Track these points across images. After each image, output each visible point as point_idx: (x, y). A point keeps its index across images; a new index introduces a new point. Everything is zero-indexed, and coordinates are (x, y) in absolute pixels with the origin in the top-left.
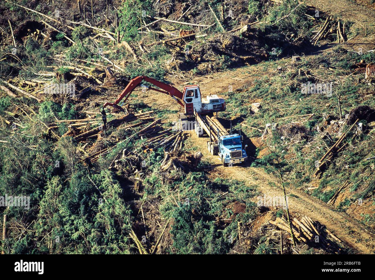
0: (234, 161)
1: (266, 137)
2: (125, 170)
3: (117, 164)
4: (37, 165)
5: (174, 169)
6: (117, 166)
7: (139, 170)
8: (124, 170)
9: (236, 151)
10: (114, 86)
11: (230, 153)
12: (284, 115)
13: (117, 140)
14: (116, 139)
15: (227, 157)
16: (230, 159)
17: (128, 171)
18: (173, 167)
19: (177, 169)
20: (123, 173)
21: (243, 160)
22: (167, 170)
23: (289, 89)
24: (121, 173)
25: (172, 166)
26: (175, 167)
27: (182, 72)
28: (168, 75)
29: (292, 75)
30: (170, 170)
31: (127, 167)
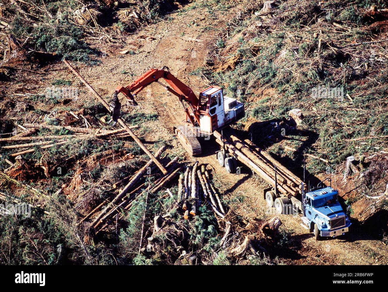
0: (335, 232)
1: (351, 179)
2: (165, 252)
3: (152, 244)
4: (30, 253)
5: (251, 254)
6: (153, 246)
7: (187, 252)
8: (163, 252)
9: (337, 217)
10: (25, 65)
11: (329, 221)
12: (354, 133)
13: (114, 186)
14: (112, 185)
15: (323, 227)
16: (329, 231)
17: (170, 253)
18: (250, 251)
19: (257, 253)
20: (163, 257)
21: (346, 229)
22: (240, 255)
23: (317, 75)
24: (161, 257)
25: (248, 249)
26: (253, 250)
27: (104, 29)
28: (86, 36)
29: (308, 48)
30: (246, 254)
31: (169, 247)
